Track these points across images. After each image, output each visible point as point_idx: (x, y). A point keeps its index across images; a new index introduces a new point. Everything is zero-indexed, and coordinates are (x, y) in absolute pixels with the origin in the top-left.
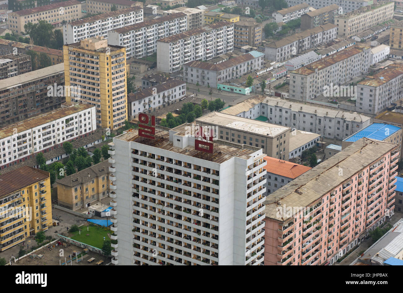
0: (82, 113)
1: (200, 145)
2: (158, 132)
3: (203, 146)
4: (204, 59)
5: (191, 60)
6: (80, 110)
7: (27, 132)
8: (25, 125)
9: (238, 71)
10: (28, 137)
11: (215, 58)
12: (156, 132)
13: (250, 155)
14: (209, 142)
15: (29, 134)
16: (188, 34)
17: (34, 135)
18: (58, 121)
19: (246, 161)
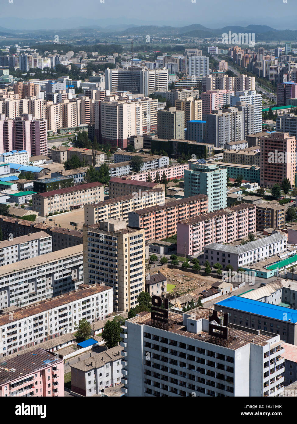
0: (99, 295)
1: (214, 330)
2: (171, 316)
3: (218, 330)
4: (225, 241)
5: (211, 242)
6: (97, 292)
7: (43, 313)
8: (42, 306)
9: (260, 254)
10: (44, 319)
11: (236, 240)
12: (169, 315)
13: (267, 341)
14: (223, 326)
15: (46, 316)
16: (209, 216)
17: (50, 317)
18: (74, 303)
19: (262, 347)
